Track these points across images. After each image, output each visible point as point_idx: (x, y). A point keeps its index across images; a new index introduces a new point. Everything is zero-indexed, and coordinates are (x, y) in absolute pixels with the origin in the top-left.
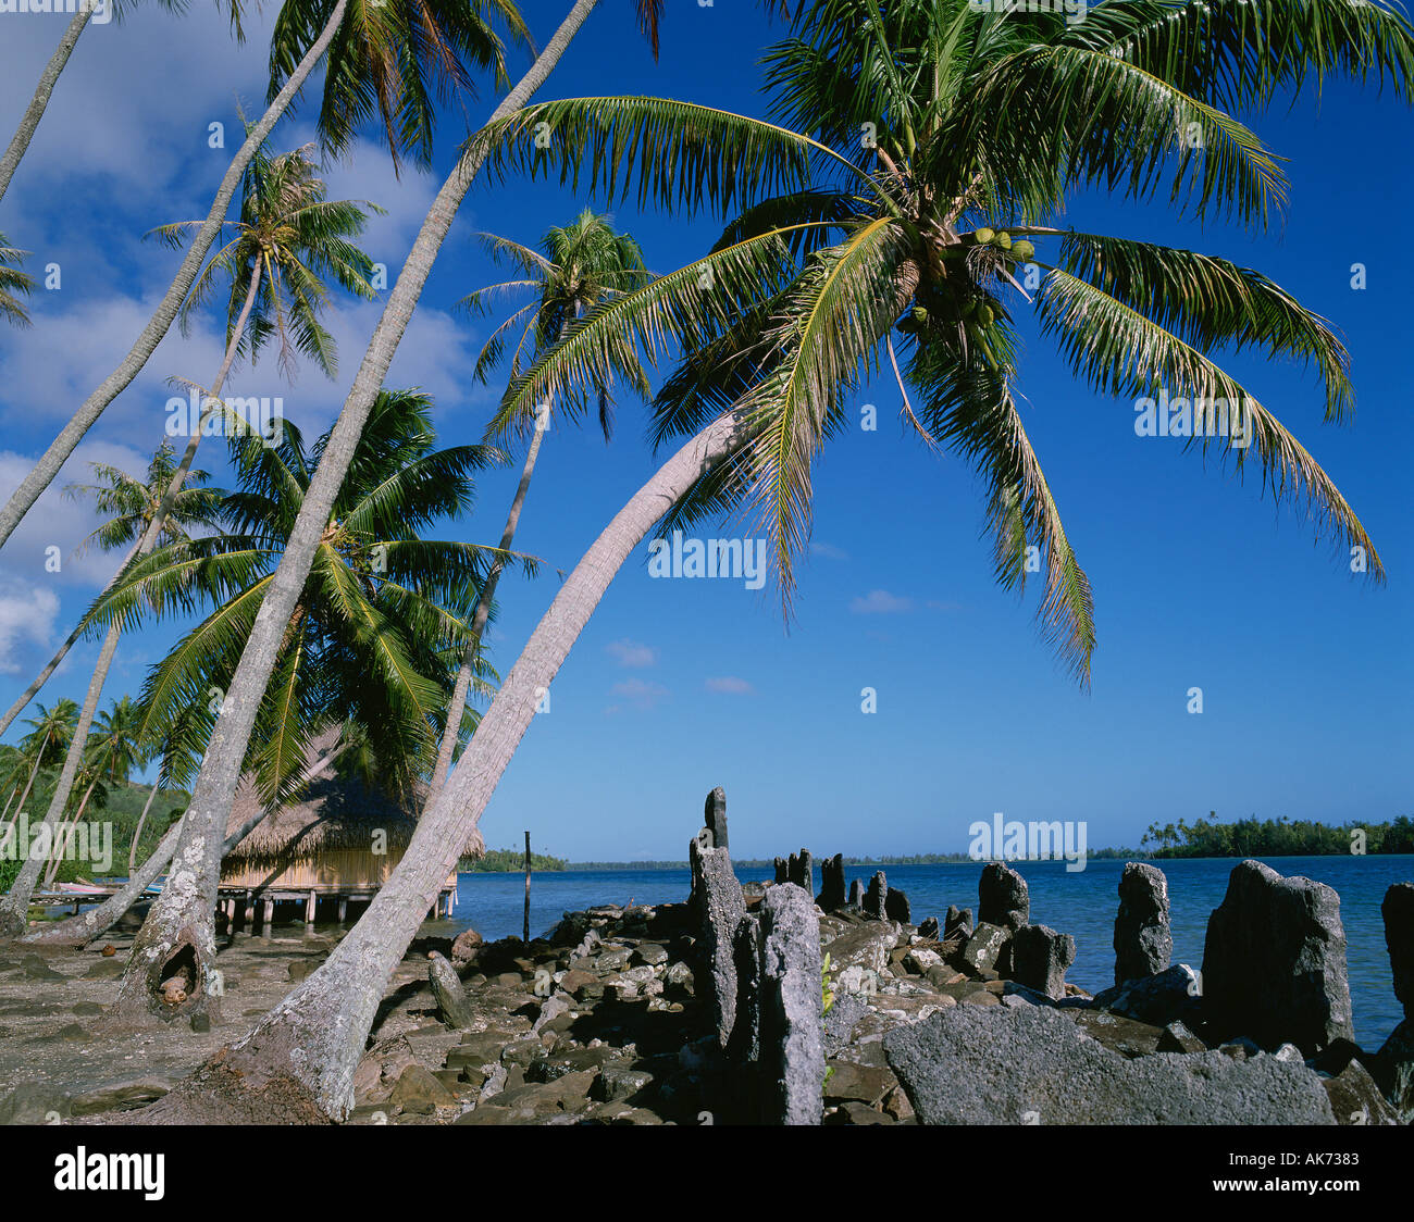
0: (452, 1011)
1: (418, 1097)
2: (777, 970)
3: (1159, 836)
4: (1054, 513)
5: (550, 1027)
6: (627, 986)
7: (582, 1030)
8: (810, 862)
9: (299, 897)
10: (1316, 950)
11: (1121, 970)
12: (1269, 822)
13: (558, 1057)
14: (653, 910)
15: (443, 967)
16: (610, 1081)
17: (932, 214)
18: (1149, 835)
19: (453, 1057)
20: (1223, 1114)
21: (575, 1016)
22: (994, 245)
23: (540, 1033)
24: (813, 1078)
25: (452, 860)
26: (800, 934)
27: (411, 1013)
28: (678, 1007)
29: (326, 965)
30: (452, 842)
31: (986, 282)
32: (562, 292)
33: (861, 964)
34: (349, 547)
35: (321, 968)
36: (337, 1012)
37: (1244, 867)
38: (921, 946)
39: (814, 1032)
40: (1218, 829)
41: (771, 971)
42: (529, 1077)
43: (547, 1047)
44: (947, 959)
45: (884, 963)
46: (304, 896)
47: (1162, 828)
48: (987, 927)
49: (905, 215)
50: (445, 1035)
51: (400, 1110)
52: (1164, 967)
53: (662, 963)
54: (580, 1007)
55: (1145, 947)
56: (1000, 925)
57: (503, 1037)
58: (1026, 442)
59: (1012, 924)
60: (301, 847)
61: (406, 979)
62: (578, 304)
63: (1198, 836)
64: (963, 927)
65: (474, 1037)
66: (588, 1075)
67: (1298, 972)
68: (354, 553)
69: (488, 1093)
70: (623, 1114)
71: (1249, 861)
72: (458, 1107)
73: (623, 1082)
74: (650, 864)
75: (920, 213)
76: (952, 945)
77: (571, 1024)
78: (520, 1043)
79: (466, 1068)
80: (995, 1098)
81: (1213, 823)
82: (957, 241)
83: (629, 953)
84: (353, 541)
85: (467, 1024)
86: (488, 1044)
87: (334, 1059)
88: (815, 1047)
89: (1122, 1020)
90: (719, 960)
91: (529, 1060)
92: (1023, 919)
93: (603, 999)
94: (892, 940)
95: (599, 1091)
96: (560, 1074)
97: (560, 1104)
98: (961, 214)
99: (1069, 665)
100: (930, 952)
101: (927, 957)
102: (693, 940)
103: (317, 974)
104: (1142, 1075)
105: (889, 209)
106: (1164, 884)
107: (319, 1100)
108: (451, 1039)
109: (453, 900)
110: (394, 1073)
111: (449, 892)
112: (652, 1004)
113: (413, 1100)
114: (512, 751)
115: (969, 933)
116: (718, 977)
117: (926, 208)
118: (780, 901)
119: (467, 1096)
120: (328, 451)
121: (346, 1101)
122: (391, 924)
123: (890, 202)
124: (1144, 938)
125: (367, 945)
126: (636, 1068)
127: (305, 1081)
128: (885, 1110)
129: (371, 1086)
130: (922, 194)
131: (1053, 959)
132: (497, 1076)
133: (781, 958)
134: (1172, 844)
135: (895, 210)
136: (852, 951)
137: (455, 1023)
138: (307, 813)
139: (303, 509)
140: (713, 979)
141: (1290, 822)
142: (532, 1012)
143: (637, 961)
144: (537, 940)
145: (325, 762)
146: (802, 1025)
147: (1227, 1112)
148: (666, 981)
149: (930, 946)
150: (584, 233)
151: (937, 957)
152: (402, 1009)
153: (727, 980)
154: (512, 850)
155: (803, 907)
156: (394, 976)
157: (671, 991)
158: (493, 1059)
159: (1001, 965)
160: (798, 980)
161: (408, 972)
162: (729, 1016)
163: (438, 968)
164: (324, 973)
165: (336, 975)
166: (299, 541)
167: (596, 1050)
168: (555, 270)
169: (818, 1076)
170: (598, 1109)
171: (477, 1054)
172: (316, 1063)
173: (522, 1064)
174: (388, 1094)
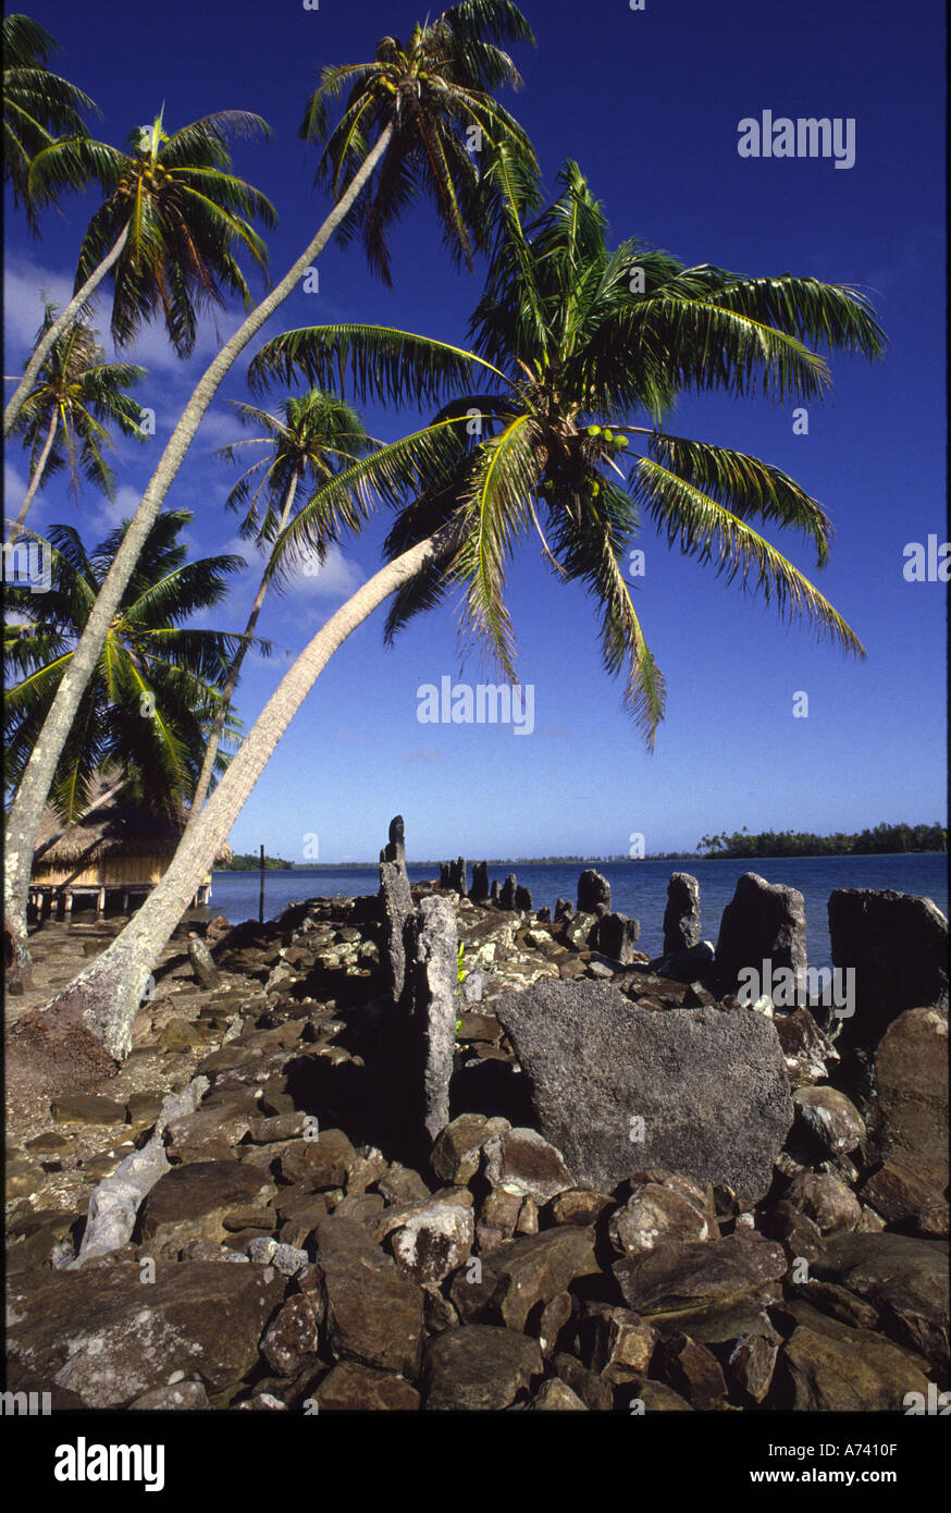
0: (206, 978)
1: (179, 1041)
2: (426, 958)
3: (708, 843)
4: (637, 623)
5: (275, 988)
6: (332, 957)
7: (298, 990)
8: (465, 867)
9: (92, 891)
10: (788, 933)
11: (668, 945)
12: (782, 834)
13: (279, 1012)
14: (354, 901)
15: (198, 946)
16: (316, 1027)
17: (559, 414)
18: (703, 843)
19: (205, 1011)
20: (712, 1047)
21: (294, 980)
22: (600, 438)
23: (268, 993)
24: (447, 1030)
25: (209, 863)
26: (442, 932)
27: (175, 978)
28: (367, 972)
29: (110, 950)
30: (203, 859)
31: (594, 462)
32: (294, 448)
33: (495, 942)
34: (129, 633)
35: (106, 952)
36: (118, 983)
37: (747, 877)
38: (537, 928)
39: (449, 1000)
40: (748, 839)
41: (421, 958)
42: (259, 1025)
43: (273, 1003)
44: (555, 937)
45: (511, 940)
46: (97, 891)
47: (710, 838)
48: (582, 914)
49: (539, 413)
50: (199, 994)
51: (165, 1049)
52: (695, 942)
53: (356, 941)
54: (298, 973)
55: (683, 930)
56: (591, 913)
57: (243, 995)
58: (620, 577)
59: (598, 911)
60: (93, 856)
61: (172, 954)
62: (305, 458)
63: (735, 843)
64: (567, 914)
65: (221, 996)
66: (302, 1022)
67: (775, 948)
68: (134, 637)
69: (230, 1037)
70: (324, 1051)
71: (750, 873)
72: (207, 1047)
73: (326, 1028)
74: (353, 865)
75: (550, 412)
76: (559, 927)
77: (291, 986)
78: (253, 1000)
79: (214, 1019)
80: (567, 1041)
81: (745, 834)
82: (575, 433)
83: (333, 934)
84: (132, 629)
85: (216, 986)
86: (231, 1001)
87: (116, 1017)
88: (449, 1010)
89: (664, 980)
90: (393, 942)
91: (259, 1012)
92: (607, 910)
93: (314, 967)
94: (517, 924)
95: (309, 1035)
96: (281, 1023)
97: (281, 1044)
98: (579, 414)
99: (642, 733)
100: (543, 932)
101: (542, 936)
102: (379, 925)
103: (103, 956)
104: (662, 1024)
105: (528, 408)
106: (697, 888)
107: (105, 1046)
108: (204, 997)
109: (209, 893)
110: (161, 1024)
111: (205, 888)
112: (349, 970)
113: (175, 1043)
114: (248, 793)
115: (571, 918)
116: (393, 954)
117: (554, 409)
118: (430, 909)
119: (215, 1039)
120: (114, 567)
121: (125, 1046)
122: (158, 919)
123: (529, 404)
124: (683, 925)
125: (141, 934)
126: (335, 1018)
127: (95, 1033)
128: (501, 1047)
129: (144, 1034)
130: (551, 399)
131: (625, 936)
132: (236, 1025)
133: (428, 949)
134: (717, 849)
135: (533, 409)
136: (489, 932)
137: (208, 985)
138: (96, 833)
139: (95, 609)
140: (389, 956)
141: (795, 834)
142: (263, 977)
143: (339, 940)
144: (269, 923)
145: (109, 794)
146: (440, 996)
147: (715, 1045)
148: (359, 953)
149: (543, 928)
150: (311, 406)
151: (547, 935)
152: (169, 976)
153: (398, 956)
154: (253, 855)
155: (445, 912)
156: (164, 952)
157: (363, 962)
158: (235, 1011)
159: (590, 940)
160: (439, 965)
161: (173, 948)
162: (400, 982)
163: (195, 947)
164: (108, 955)
165: (117, 956)
166: (92, 633)
167: (308, 1005)
168: (289, 432)
169: (451, 1029)
170: (307, 1047)
171: (222, 1008)
172: (102, 1019)
173: (255, 1016)
174: (157, 1039)
